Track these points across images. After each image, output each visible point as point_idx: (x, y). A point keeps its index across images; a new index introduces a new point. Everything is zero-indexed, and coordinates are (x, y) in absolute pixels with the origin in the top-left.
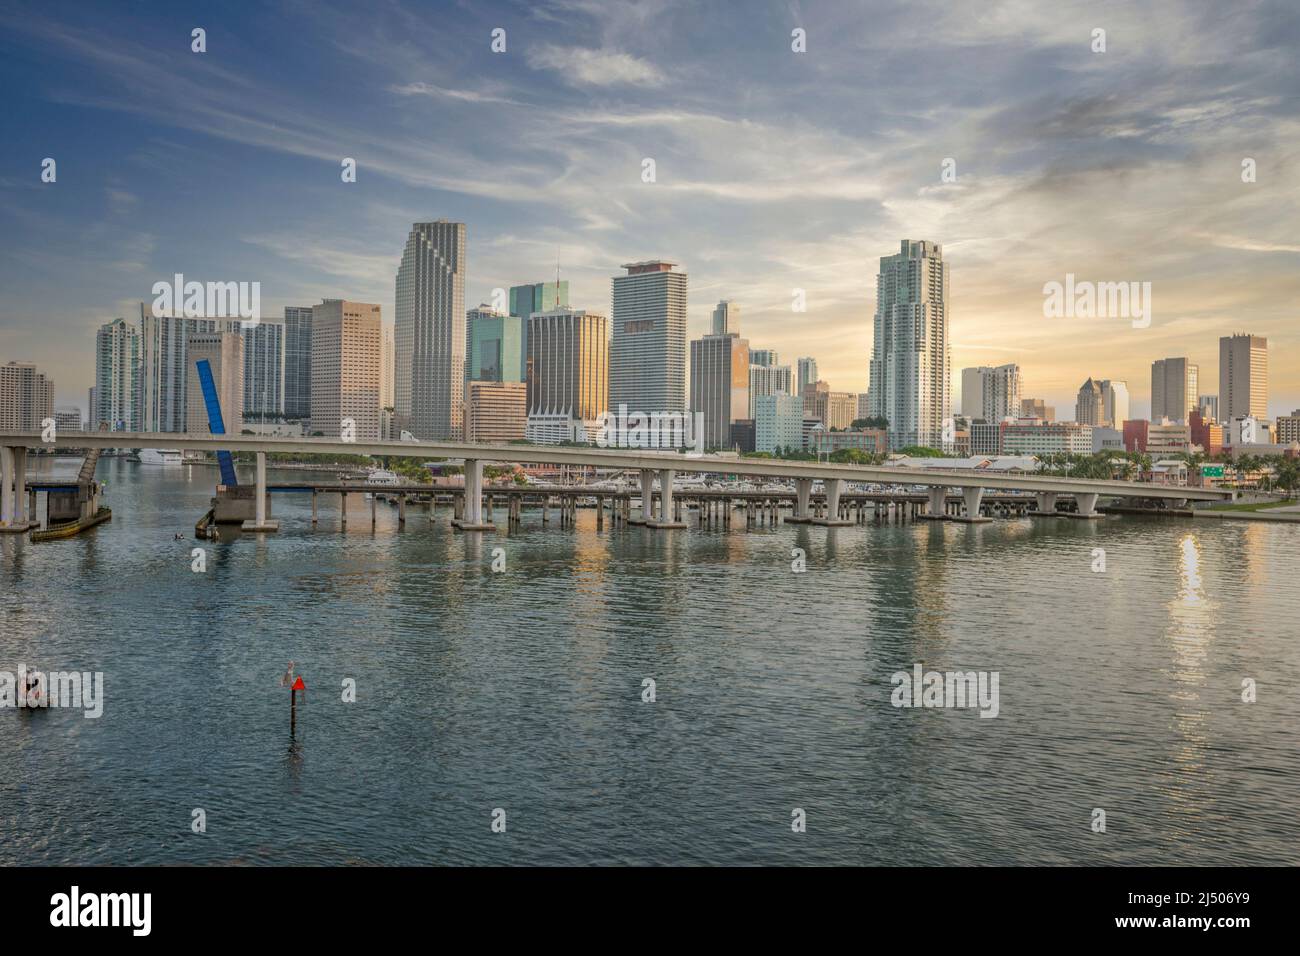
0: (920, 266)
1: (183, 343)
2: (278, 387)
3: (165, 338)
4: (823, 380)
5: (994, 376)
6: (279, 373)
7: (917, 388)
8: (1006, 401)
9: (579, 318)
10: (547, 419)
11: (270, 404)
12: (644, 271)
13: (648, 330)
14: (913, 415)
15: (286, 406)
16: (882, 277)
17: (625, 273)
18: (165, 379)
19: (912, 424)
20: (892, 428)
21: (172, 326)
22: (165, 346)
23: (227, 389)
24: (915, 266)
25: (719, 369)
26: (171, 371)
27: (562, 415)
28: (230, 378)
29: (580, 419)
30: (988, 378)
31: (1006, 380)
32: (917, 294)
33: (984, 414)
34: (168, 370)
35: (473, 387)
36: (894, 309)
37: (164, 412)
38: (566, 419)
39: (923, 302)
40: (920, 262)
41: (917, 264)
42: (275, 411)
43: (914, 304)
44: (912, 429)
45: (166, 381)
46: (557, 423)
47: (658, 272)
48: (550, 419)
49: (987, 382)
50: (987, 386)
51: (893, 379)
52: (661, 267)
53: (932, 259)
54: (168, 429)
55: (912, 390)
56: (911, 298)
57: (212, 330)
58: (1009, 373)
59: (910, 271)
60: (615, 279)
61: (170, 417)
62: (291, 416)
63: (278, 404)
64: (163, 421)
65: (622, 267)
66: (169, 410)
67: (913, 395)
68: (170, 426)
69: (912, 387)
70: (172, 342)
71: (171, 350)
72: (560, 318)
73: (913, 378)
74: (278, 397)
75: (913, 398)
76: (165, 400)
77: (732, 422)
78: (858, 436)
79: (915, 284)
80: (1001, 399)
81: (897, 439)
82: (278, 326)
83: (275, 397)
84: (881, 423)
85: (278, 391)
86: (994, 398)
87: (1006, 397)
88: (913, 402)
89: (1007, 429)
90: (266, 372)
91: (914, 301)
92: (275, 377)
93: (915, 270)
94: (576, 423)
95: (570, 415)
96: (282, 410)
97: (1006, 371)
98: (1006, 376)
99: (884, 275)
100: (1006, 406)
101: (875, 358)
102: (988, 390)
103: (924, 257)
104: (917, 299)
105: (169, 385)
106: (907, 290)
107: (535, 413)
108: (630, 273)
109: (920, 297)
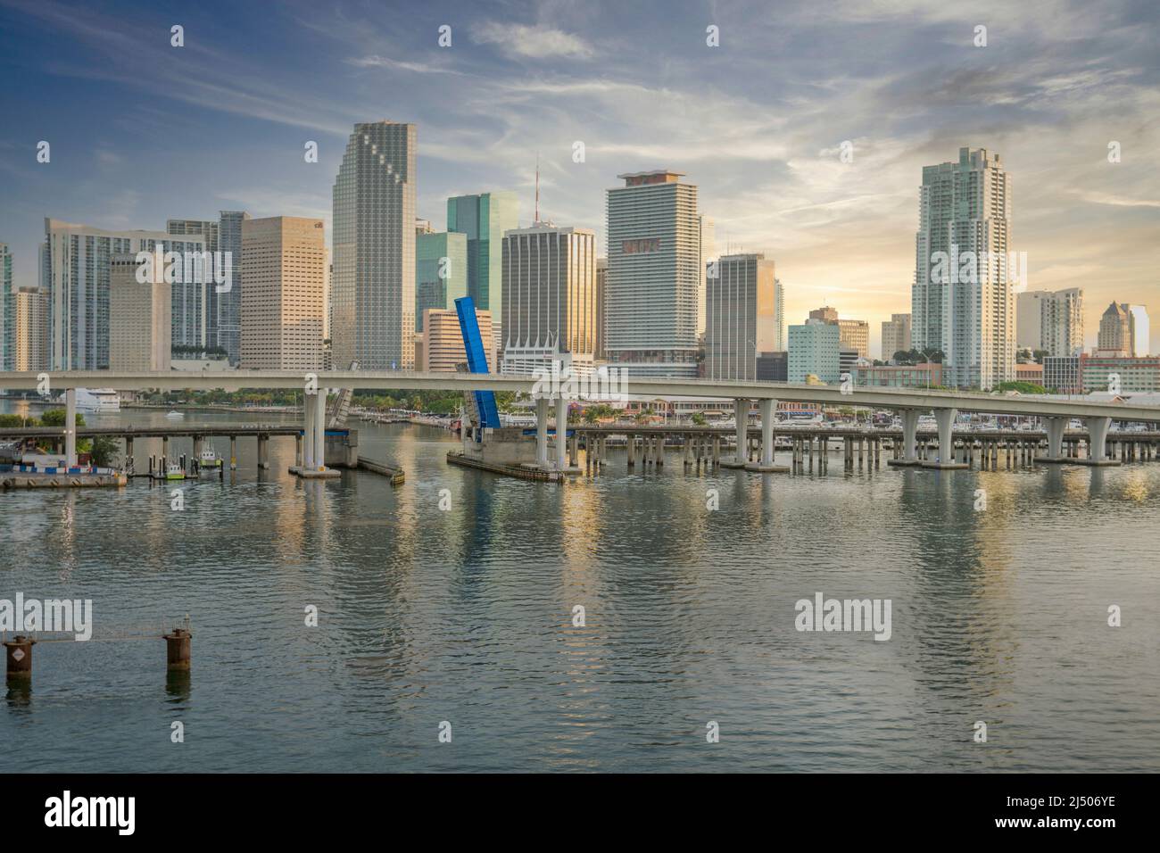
0: (982, 178)
1: (95, 264)
2: (198, 316)
3: (75, 259)
4: (830, 307)
5: (1054, 302)
6: (199, 300)
7: (980, 316)
8: (1068, 330)
9: (566, 236)
10: (528, 352)
11: (190, 335)
12: (645, 183)
13: (652, 250)
14: (974, 346)
15: (207, 339)
16: (925, 189)
17: (622, 184)
18: (75, 308)
19: (974, 356)
20: (949, 361)
21: (82, 245)
22: (75, 268)
23: (158, 318)
24: (976, 178)
25: (742, 295)
26: (82, 298)
27: (546, 348)
28: (161, 306)
29: (568, 352)
30: (1046, 304)
31: (1068, 307)
32: (979, 209)
33: (1042, 344)
34: (79, 297)
35: (432, 315)
36: (951, 226)
37: (75, 346)
38: (550, 352)
39: (986, 218)
40: (982, 173)
41: (979, 175)
42: (194, 345)
43: (975, 220)
44: (974, 362)
45: (76, 310)
46: (540, 357)
47: (663, 184)
48: (531, 352)
49: (1046, 308)
50: (1046, 313)
51: (950, 306)
52: (668, 177)
53: (994, 169)
54: (79, 367)
55: (974, 318)
56: (971, 215)
57: (127, 250)
58: (1071, 298)
59: (971, 183)
60: (610, 192)
61: (82, 352)
62: (215, 351)
63: (199, 336)
64: (75, 355)
65: (619, 177)
66: (79, 344)
67: (974, 323)
68: (81, 363)
69: (974, 313)
70: (82, 264)
71: (82, 274)
72: (543, 236)
73: (974, 304)
74: (198, 327)
75: (974, 328)
76: (76, 332)
77: (758, 355)
78: (911, 371)
79: (975, 197)
80: (1061, 328)
81: (956, 373)
82: (197, 244)
83: (194, 328)
84: (938, 357)
85: (198, 320)
86: (1054, 326)
87: (1068, 326)
88: (974, 332)
89: (1086, 361)
90: (185, 298)
91: (975, 217)
92: (195, 304)
93: (976, 182)
94: (564, 356)
95: (555, 348)
96: (203, 343)
97: (1068, 295)
98: (1068, 301)
99: (928, 187)
100: (1068, 335)
101: (917, 282)
102: (1046, 318)
103: (986, 166)
104: (979, 215)
105: (79, 315)
106: (967, 204)
107: (513, 345)
108: (627, 185)
109: (982, 213)
